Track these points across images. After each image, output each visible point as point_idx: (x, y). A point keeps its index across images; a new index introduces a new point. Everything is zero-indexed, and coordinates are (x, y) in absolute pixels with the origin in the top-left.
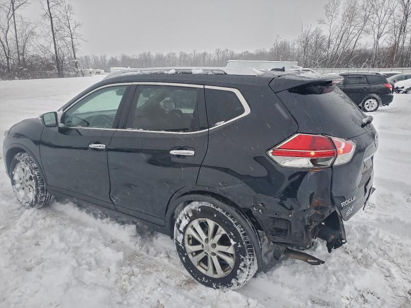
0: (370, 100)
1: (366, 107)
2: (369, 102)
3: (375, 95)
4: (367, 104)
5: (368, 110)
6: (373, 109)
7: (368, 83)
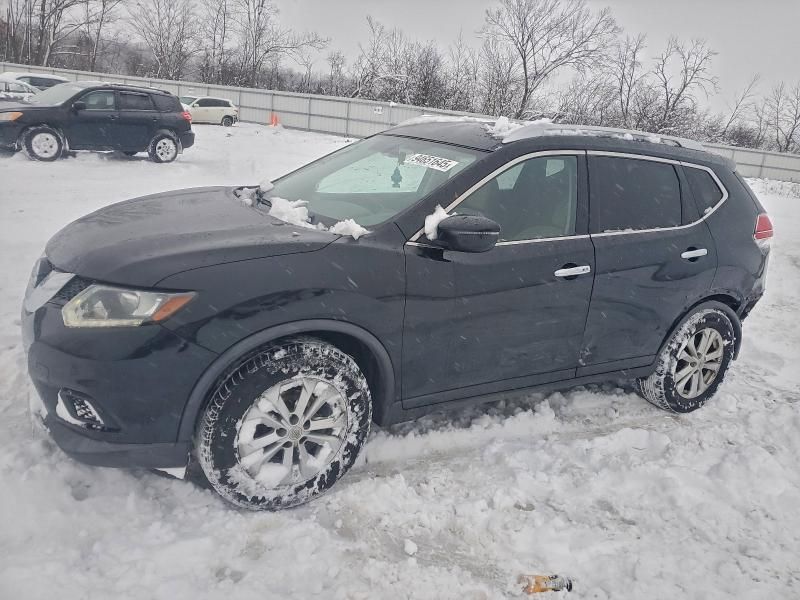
0: (165, 141)
1: (159, 152)
2: (162, 145)
3: (167, 132)
4: (160, 148)
5: (162, 158)
6: (170, 157)
7: (156, 107)
